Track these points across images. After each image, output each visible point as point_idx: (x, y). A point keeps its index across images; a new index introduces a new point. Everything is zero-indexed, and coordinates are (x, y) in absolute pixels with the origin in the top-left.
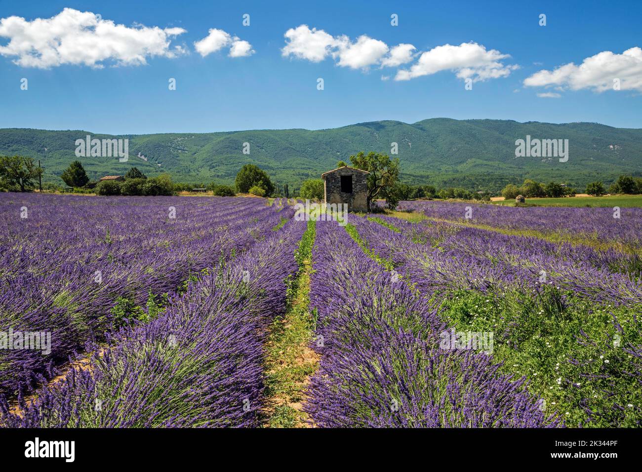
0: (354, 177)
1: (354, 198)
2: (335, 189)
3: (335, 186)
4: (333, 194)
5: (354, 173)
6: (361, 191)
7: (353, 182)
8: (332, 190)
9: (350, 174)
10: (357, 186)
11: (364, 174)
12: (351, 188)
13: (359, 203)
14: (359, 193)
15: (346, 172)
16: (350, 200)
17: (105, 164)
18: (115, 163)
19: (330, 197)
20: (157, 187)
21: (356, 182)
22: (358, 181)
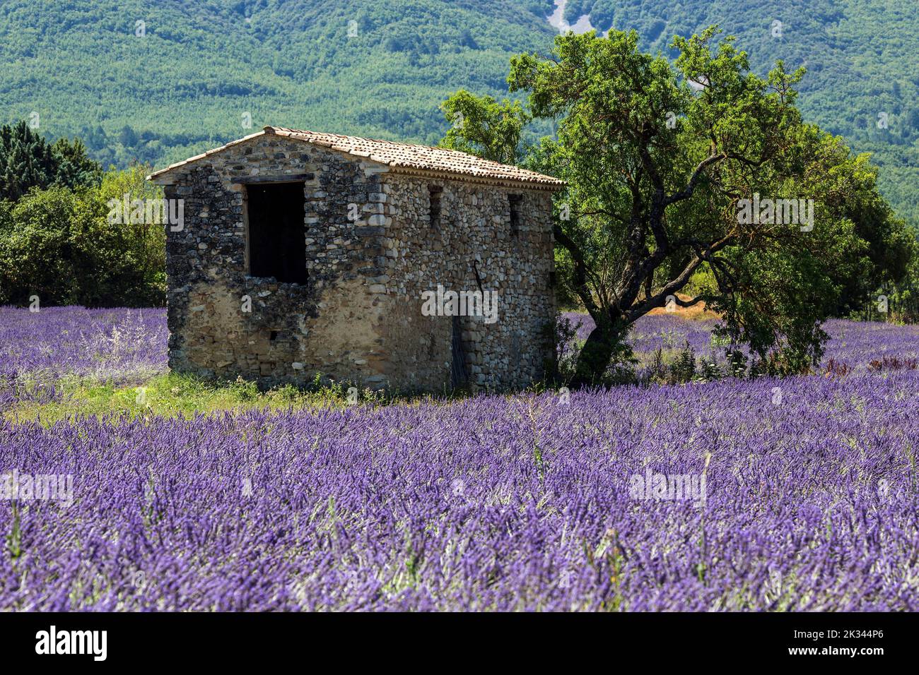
0: (314, 188)
1: (312, 313)
2: (211, 262)
3: (212, 245)
4: (202, 286)
5: (312, 168)
6: (348, 267)
7: (311, 220)
8: (195, 262)
9: (291, 171)
10: (329, 240)
11: (368, 172)
12: (300, 253)
13: (340, 340)
14: (340, 282)
15: (273, 164)
16: (292, 324)
17: (322, 83)
18: (385, 79)
19: (185, 306)
20: (67, 251)
21: (325, 215)
22: (335, 213)
